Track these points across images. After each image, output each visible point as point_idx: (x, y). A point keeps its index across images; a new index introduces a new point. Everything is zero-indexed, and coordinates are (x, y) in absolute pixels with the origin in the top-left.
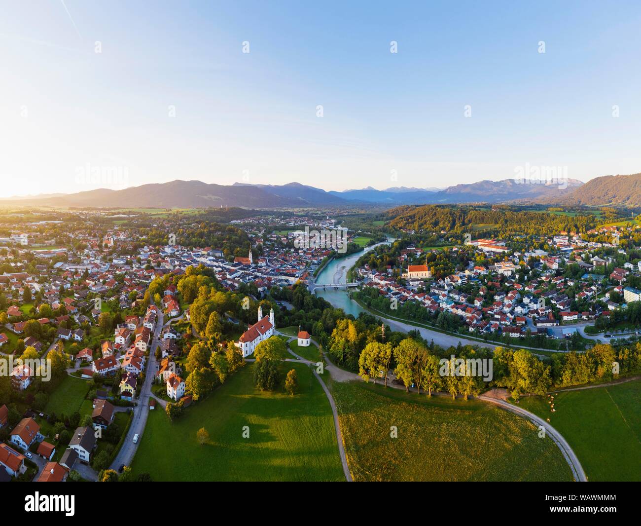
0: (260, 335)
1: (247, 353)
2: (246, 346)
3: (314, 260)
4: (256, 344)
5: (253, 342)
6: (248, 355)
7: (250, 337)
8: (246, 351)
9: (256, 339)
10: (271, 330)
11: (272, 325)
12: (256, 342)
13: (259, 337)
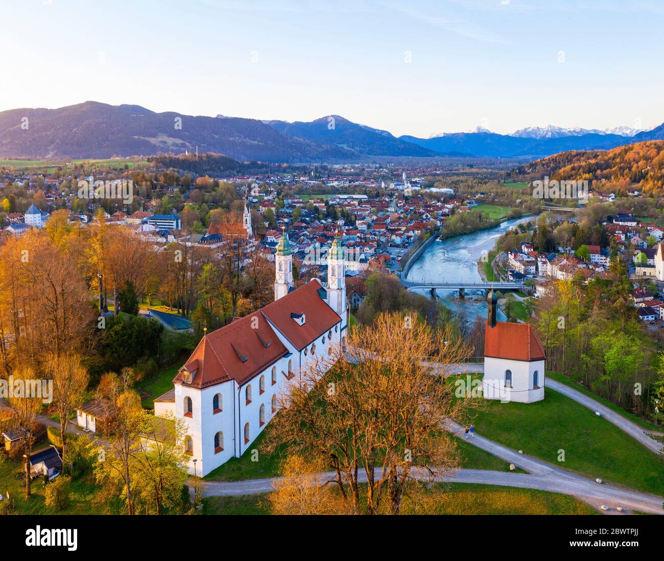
0: (286, 353)
1: (218, 448)
2: (217, 409)
3: (394, 237)
4: (266, 399)
5: (254, 383)
6: (222, 458)
7: (239, 359)
8: (217, 438)
9: (267, 373)
10: (336, 336)
11: (337, 318)
12: (269, 390)
13: (281, 365)
